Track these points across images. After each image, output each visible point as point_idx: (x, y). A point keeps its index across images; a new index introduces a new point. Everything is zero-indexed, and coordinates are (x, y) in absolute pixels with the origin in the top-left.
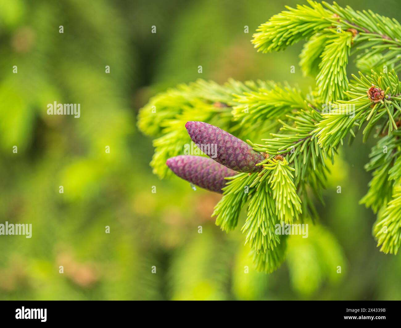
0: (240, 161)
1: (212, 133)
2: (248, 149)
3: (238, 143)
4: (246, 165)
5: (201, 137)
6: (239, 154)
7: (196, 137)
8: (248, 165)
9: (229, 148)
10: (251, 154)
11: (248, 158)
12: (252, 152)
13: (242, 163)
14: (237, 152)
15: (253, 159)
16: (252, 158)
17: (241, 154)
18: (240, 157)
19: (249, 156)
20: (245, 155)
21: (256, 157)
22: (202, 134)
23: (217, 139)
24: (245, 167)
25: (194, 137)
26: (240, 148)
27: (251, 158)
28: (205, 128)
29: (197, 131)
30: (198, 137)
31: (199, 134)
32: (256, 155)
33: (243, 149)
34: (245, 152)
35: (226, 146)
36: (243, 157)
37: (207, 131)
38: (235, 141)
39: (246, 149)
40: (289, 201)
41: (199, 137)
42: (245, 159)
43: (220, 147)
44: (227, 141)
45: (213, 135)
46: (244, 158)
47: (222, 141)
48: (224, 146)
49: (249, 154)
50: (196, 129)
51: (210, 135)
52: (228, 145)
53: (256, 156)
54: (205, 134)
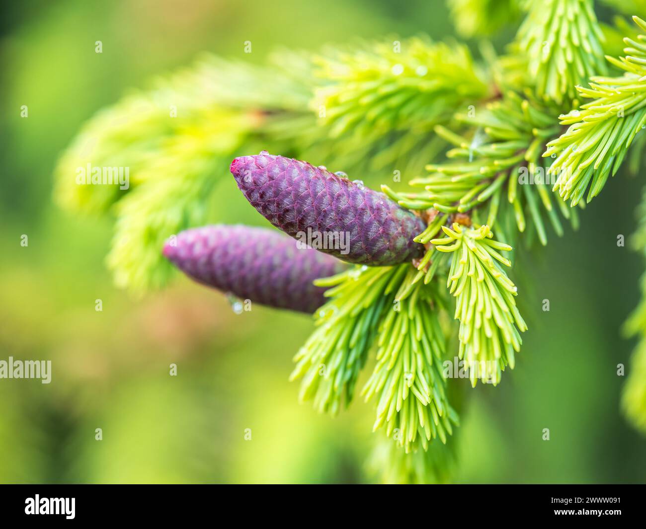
0: (375, 241)
1: (301, 180)
2: (387, 207)
3: (364, 195)
4: (388, 249)
5: (276, 194)
6: (370, 223)
7: (262, 196)
8: (393, 248)
9: (345, 212)
10: (396, 221)
11: (394, 230)
12: (400, 214)
13: (379, 245)
14: (366, 219)
15: (404, 233)
16: (403, 229)
17: (376, 223)
18: (374, 230)
19: (393, 224)
20: (385, 224)
21: (410, 225)
22: (277, 185)
23: (315, 194)
24: (387, 254)
25: (256, 195)
26: (371, 208)
27: (400, 229)
28: (283, 169)
29: (264, 179)
30: (268, 195)
31: (269, 187)
32: (408, 219)
33: (379, 209)
34: (384, 216)
35: (337, 207)
36: (381, 230)
37: (287, 177)
38: (356, 193)
39: (384, 209)
40: (489, 320)
41: (270, 194)
42: (386, 233)
43: (325, 211)
44: (339, 195)
45: (303, 184)
46: (383, 232)
47: (328, 196)
48: (334, 207)
49: (392, 220)
50: (262, 176)
51: (298, 185)
52: (343, 204)
53: (409, 222)
54: (284, 185)
